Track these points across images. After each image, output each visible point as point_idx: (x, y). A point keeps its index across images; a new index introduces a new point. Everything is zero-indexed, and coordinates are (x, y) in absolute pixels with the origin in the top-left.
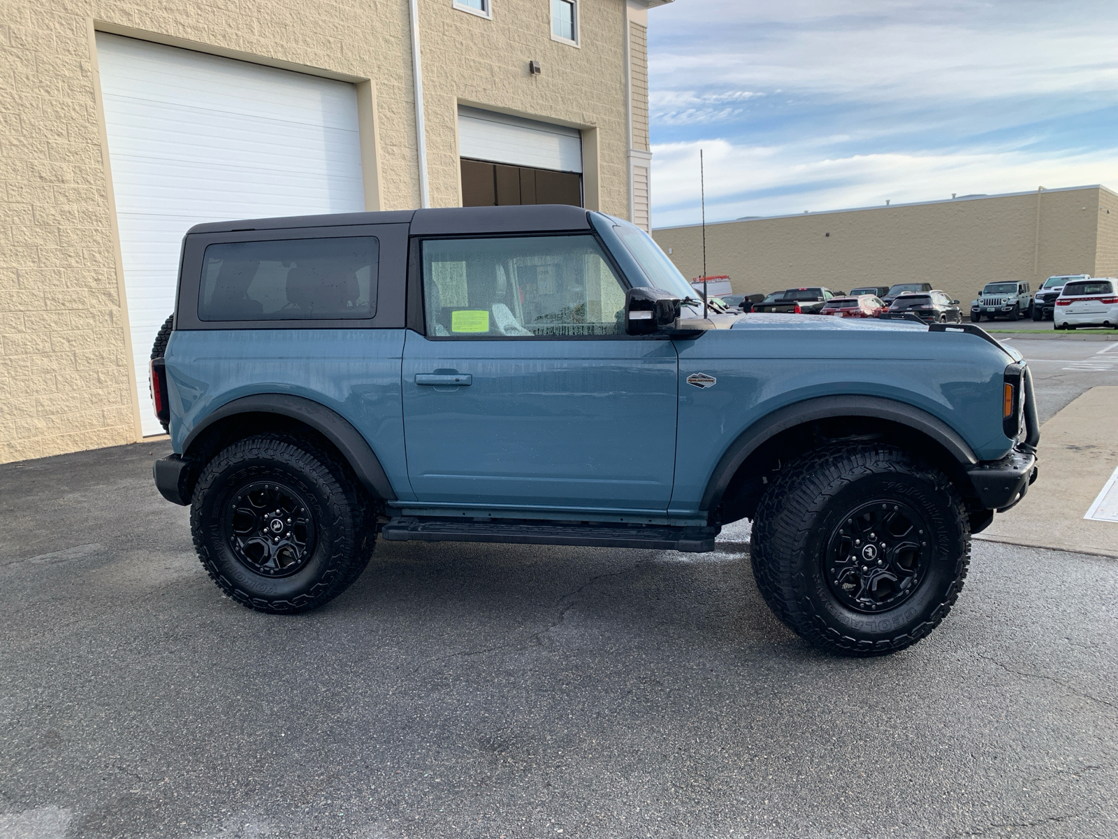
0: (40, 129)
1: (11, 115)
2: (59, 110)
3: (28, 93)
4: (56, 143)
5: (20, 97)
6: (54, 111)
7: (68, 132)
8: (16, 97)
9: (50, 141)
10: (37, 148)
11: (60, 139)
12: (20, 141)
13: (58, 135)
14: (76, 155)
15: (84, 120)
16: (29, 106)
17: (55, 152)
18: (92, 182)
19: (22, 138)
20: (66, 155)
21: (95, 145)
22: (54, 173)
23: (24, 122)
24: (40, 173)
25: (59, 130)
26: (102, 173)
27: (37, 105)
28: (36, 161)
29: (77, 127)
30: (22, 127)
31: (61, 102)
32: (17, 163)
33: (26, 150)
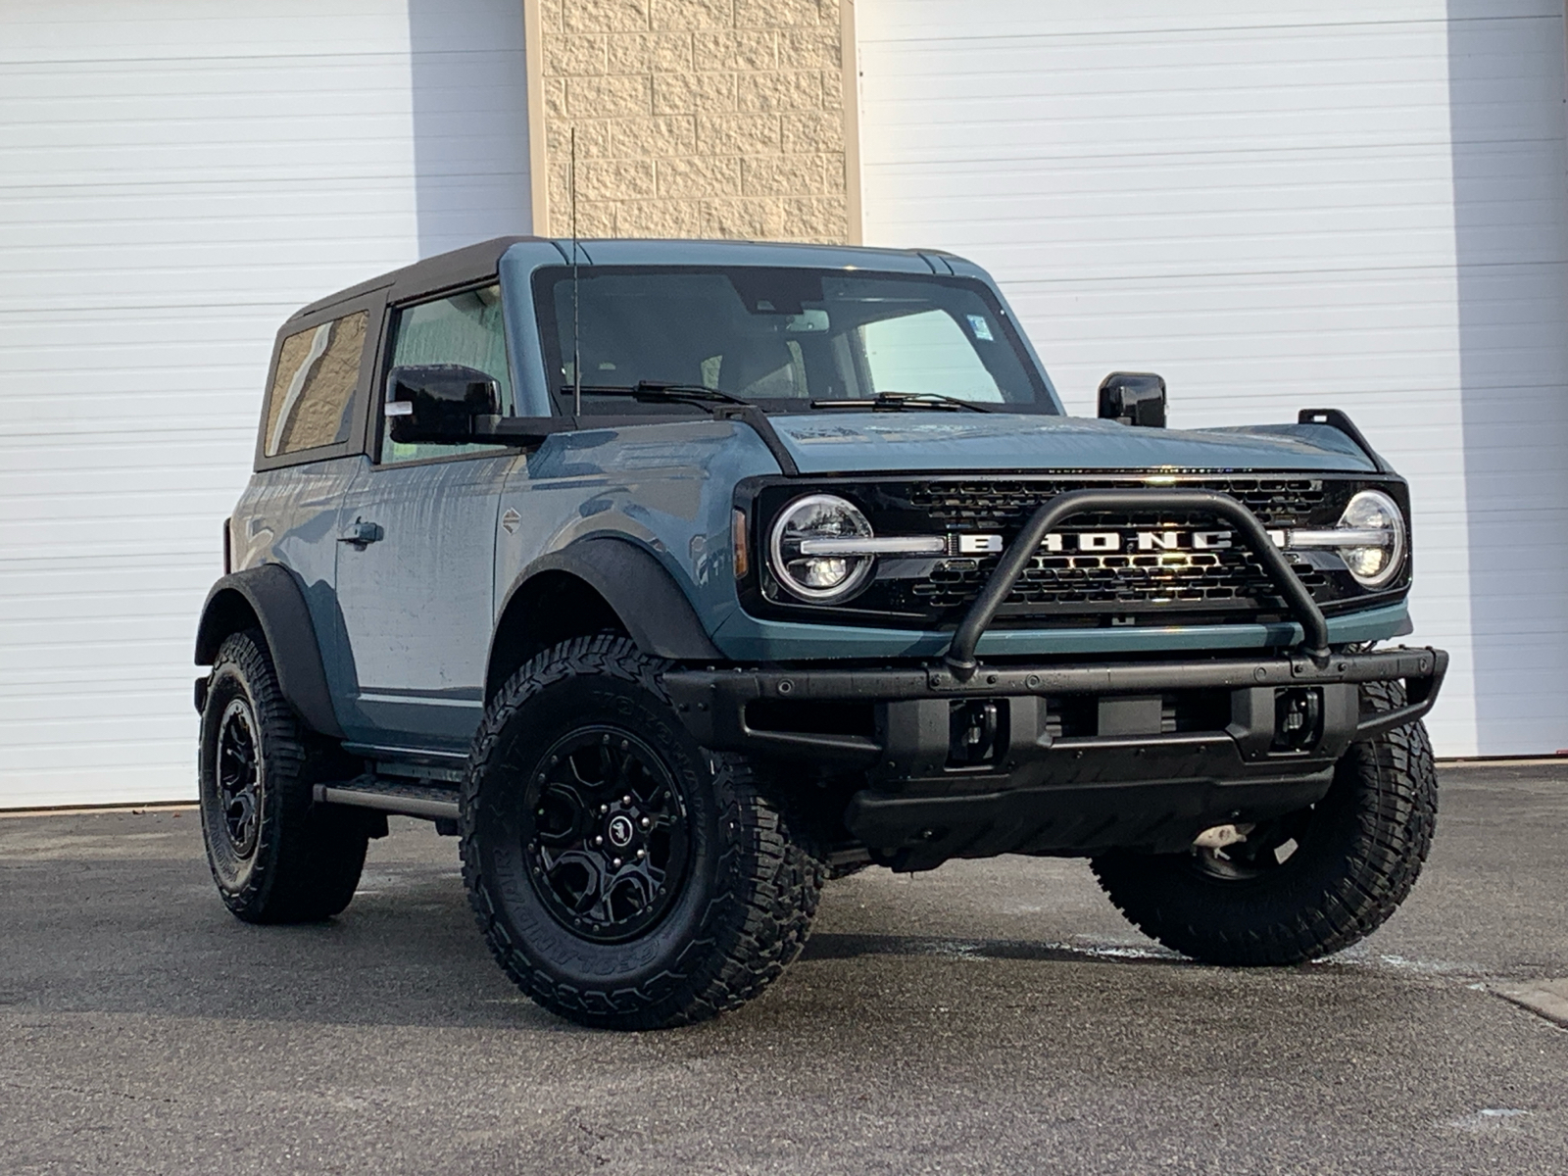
0: (729, 136)
1: (680, 118)
2: (768, 93)
3: (714, 69)
4: (757, 159)
5: (699, 81)
6: (759, 96)
7: (782, 135)
8: (692, 81)
9: (746, 158)
10: (723, 174)
11: (766, 150)
12: (690, 164)
13: (764, 143)
14: (792, 178)
15: (816, 105)
16: (713, 94)
17: (755, 176)
18: (821, 228)
19: (696, 160)
20: (774, 180)
21: (834, 151)
22: (747, 217)
23: (703, 127)
24: (721, 222)
25: (766, 132)
26: (844, 208)
27: (730, 91)
28: (717, 200)
29: (800, 121)
30: (697, 138)
31: (775, 76)
32: (683, 206)
33: (701, 181)
